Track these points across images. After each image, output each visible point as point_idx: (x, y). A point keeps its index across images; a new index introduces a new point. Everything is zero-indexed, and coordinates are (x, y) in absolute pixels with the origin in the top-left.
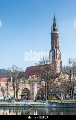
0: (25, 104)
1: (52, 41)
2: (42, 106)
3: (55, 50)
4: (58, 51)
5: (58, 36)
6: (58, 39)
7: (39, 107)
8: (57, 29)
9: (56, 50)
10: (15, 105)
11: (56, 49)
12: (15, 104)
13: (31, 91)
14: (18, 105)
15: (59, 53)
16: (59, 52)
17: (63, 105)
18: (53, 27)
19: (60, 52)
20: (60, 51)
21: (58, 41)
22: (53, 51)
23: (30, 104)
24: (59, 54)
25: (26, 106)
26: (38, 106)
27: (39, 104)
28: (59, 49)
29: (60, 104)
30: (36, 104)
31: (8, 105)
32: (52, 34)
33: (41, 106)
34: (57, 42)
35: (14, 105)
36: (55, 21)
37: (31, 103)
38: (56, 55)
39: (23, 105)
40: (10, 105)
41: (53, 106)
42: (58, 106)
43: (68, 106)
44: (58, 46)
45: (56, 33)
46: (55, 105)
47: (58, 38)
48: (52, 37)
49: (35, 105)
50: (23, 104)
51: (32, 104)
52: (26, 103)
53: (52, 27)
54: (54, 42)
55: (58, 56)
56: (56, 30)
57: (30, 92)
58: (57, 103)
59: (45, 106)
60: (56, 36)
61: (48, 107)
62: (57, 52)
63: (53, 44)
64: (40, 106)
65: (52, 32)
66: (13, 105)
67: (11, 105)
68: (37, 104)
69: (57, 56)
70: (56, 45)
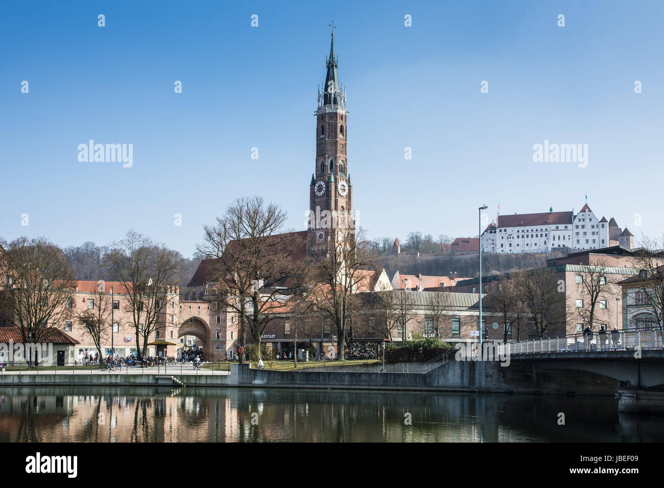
0: (156, 378)
1: (318, 145)
2: (219, 381)
3: (329, 178)
4: (342, 183)
5: (342, 127)
6: (341, 136)
7: (207, 386)
8: (338, 98)
9: (336, 179)
10: (123, 381)
11: (336, 174)
12: (119, 378)
13: (214, 331)
14: (132, 380)
15: (347, 188)
16: (346, 185)
17: (293, 380)
18: (326, 89)
19: (350, 186)
20: (348, 181)
21: (343, 142)
22: (322, 183)
23: (175, 376)
24: (345, 194)
25: (160, 382)
26: (203, 381)
27: (207, 377)
28: (345, 173)
29: (280, 377)
30: (196, 377)
31: (95, 381)
32: (321, 117)
33: (215, 382)
34: (339, 147)
35: (119, 380)
36: (331, 66)
37: (178, 372)
38: (333, 198)
39: (151, 381)
40: (103, 381)
41: (258, 382)
42: (274, 383)
43: (307, 384)
44: (340, 162)
45: (336, 113)
46: (262, 380)
47: (342, 131)
48: (320, 129)
49: (193, 381)
50: (151, 377)
51: (182, 377)
52: (162, 372)
53: (322, 92)
54: (328, 147)
55: (342, 202)
56: (335, 102)
57: (209, 332)
58: (269, 373)
59: (228, 382)
60: (336, 124)
61: (238, 387)
62: (339, 187)
63: (324, 155)
64: (209, 381)
65: (319, 108)
66: (113, 380)
67: (108, 381)
68: (200, 376)
69: (336, 201)
70: (336, 158)
